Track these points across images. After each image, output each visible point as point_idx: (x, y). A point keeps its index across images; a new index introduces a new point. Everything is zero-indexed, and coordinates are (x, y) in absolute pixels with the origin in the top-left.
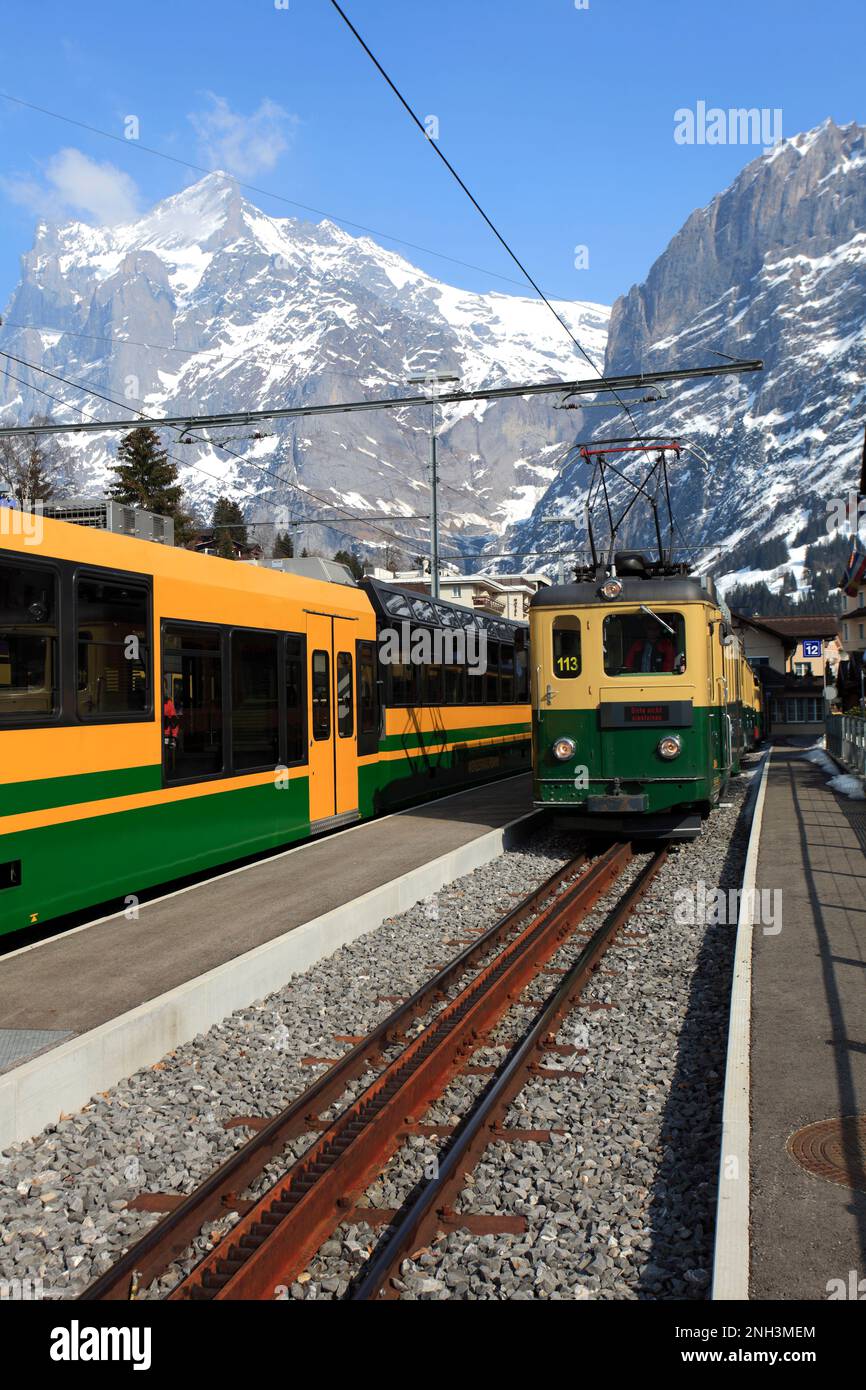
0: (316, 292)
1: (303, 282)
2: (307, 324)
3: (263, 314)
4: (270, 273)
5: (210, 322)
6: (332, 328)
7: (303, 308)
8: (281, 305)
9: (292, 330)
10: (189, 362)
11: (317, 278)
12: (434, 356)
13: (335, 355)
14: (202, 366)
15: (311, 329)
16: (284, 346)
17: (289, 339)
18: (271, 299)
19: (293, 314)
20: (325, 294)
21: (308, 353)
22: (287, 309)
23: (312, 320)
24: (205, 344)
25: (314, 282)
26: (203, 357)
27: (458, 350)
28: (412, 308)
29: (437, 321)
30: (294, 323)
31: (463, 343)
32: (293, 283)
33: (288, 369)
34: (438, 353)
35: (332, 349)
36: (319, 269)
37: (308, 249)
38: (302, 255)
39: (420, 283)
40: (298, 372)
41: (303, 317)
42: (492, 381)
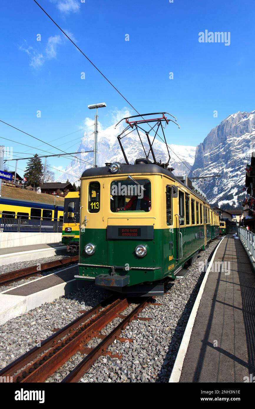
0: (137, 144)
1: (134, 142)
2: (135, 151)
3: (127, 149)
4: (128, 141)
5: (116, 150)
6: (140, 151)
7: (135, 148)
8: (130, 147)
9: (132, 152)
10: (112, 158)
11: (138, 142)
12: (160, 157)
13: (141, 157)
14: (115, 159)
15: (136, 152)
16: (131, 155)
17: (132, 153)
18: (128, 146)
19: (133, 149)
20: (139, 145)
21: (136, 156)
22: (132, 148)
23: (136, 150)
24: (115, 154)
25: (136, 143)
26: (115, 157)
27: (165, 155)
28: (156, 147)
29: (161, 150)
30: (133, 150)
31: (166, 154)
32: (133, 143)
33: (131, 159)
34: (161, 156)
35: (140, 155)
36: (138, 140)
37: (136, 136)
38: (134, 137)
39: (158, 142)
40: (133, 160)
41: (135, 149)
42: (172, 162)
